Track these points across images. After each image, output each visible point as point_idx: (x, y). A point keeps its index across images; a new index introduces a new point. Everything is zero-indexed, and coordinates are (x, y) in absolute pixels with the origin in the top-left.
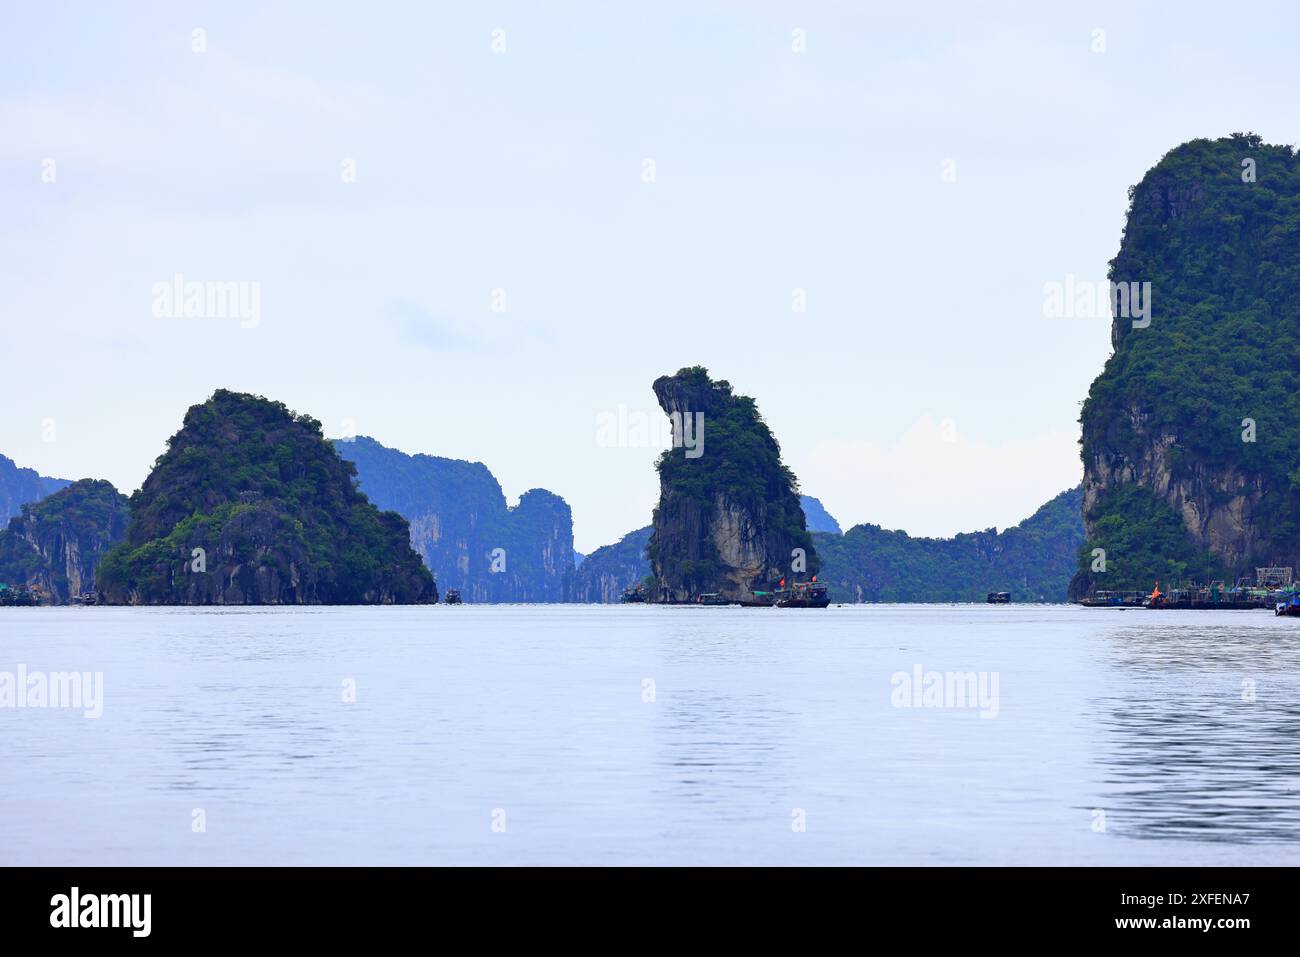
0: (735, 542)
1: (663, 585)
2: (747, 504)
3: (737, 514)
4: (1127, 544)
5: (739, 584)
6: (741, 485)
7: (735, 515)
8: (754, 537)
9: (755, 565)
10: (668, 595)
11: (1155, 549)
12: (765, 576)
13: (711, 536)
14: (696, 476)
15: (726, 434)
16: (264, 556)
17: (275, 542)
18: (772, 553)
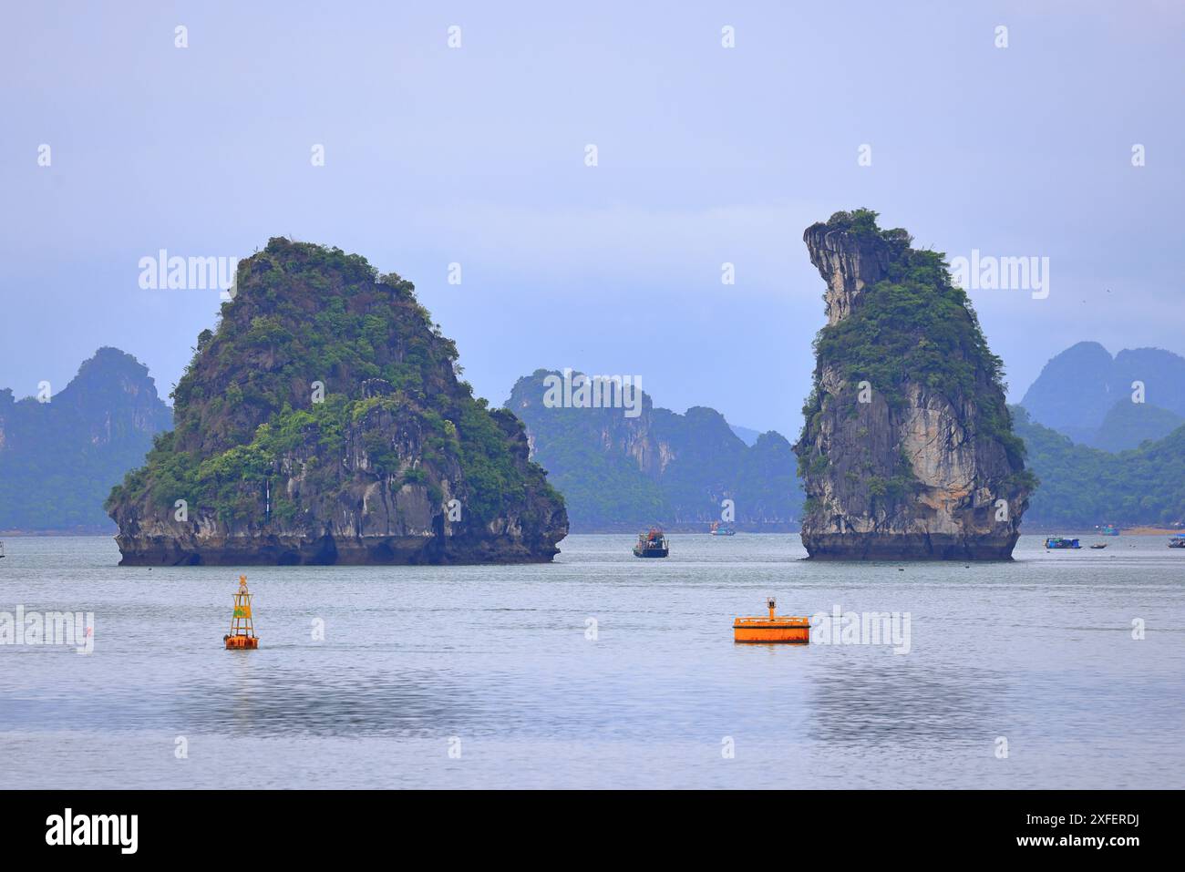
0: (934, 453)
1: (836, 512)
2: (949, 397)
3: (937, 413)
5: (935, 511)
6: (944, 371)
7: (934, 414)
8: (960, 444)
9: (960, 482)
10: (843, 524)
12: (972, 497)
13: (901, 444)
14: (881, 360)
15: (920, 302)
16: (411, 470)
17: (424, 452)
18: (983, 467)
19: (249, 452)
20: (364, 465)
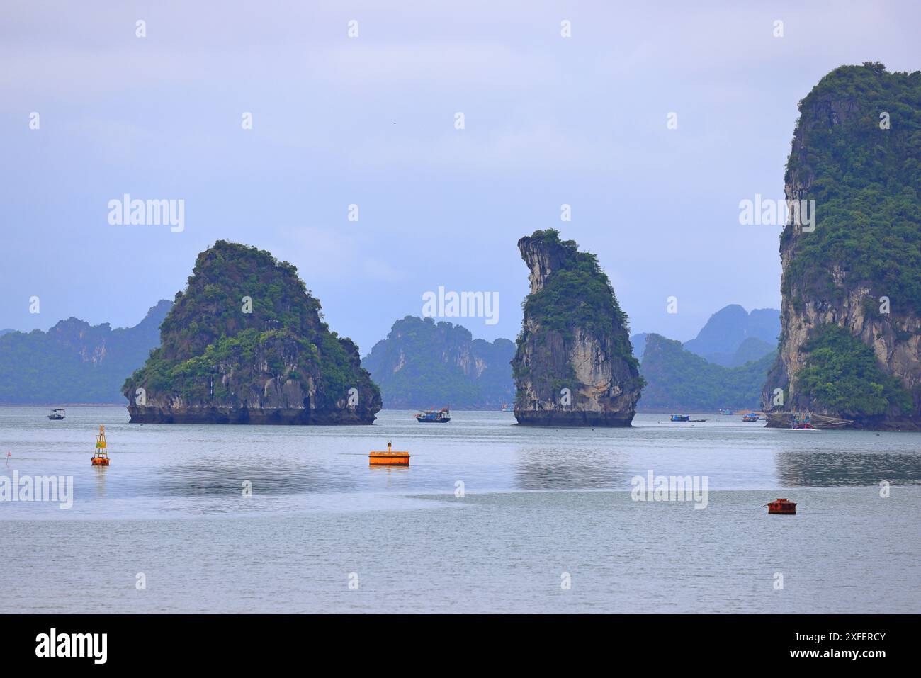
0: (588, 366)
1: (533, 398)
2: (597, 335)
3: (590, 344)
4: (841, 370)
5: (589, 398)
6: (595, 320)
7: (589, 344)
8: (603, 361)
9: (603, 383)
10: (537, 405)
11: (860, 375)
12: (609, 391)
13: (570, 361)
14: (559, 314)
15: (582, 281)
16: (292, 372)
17: (299, 361)
18: (615, 374)
19: (202, 360)
20: (265, 369)
